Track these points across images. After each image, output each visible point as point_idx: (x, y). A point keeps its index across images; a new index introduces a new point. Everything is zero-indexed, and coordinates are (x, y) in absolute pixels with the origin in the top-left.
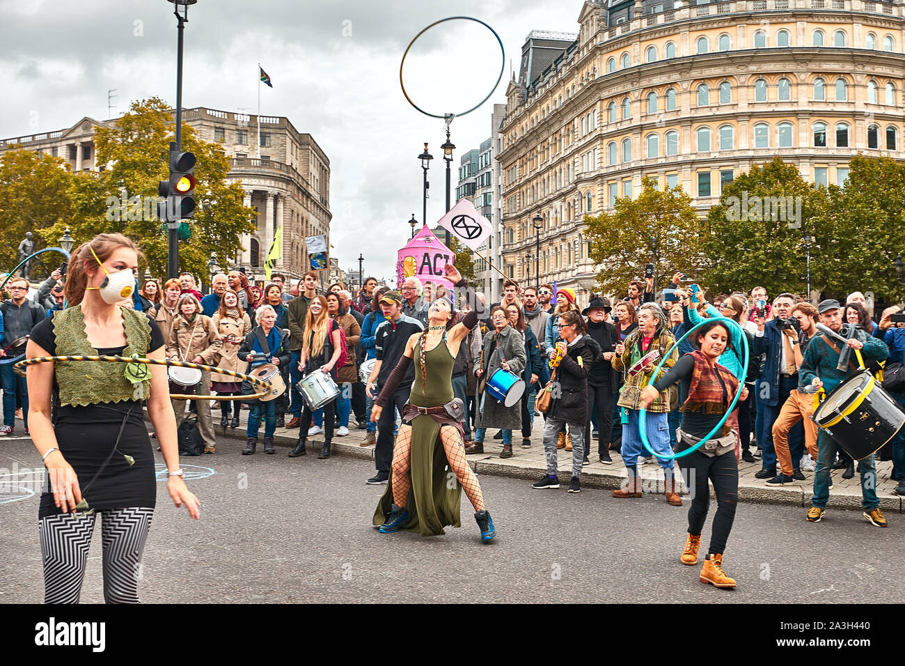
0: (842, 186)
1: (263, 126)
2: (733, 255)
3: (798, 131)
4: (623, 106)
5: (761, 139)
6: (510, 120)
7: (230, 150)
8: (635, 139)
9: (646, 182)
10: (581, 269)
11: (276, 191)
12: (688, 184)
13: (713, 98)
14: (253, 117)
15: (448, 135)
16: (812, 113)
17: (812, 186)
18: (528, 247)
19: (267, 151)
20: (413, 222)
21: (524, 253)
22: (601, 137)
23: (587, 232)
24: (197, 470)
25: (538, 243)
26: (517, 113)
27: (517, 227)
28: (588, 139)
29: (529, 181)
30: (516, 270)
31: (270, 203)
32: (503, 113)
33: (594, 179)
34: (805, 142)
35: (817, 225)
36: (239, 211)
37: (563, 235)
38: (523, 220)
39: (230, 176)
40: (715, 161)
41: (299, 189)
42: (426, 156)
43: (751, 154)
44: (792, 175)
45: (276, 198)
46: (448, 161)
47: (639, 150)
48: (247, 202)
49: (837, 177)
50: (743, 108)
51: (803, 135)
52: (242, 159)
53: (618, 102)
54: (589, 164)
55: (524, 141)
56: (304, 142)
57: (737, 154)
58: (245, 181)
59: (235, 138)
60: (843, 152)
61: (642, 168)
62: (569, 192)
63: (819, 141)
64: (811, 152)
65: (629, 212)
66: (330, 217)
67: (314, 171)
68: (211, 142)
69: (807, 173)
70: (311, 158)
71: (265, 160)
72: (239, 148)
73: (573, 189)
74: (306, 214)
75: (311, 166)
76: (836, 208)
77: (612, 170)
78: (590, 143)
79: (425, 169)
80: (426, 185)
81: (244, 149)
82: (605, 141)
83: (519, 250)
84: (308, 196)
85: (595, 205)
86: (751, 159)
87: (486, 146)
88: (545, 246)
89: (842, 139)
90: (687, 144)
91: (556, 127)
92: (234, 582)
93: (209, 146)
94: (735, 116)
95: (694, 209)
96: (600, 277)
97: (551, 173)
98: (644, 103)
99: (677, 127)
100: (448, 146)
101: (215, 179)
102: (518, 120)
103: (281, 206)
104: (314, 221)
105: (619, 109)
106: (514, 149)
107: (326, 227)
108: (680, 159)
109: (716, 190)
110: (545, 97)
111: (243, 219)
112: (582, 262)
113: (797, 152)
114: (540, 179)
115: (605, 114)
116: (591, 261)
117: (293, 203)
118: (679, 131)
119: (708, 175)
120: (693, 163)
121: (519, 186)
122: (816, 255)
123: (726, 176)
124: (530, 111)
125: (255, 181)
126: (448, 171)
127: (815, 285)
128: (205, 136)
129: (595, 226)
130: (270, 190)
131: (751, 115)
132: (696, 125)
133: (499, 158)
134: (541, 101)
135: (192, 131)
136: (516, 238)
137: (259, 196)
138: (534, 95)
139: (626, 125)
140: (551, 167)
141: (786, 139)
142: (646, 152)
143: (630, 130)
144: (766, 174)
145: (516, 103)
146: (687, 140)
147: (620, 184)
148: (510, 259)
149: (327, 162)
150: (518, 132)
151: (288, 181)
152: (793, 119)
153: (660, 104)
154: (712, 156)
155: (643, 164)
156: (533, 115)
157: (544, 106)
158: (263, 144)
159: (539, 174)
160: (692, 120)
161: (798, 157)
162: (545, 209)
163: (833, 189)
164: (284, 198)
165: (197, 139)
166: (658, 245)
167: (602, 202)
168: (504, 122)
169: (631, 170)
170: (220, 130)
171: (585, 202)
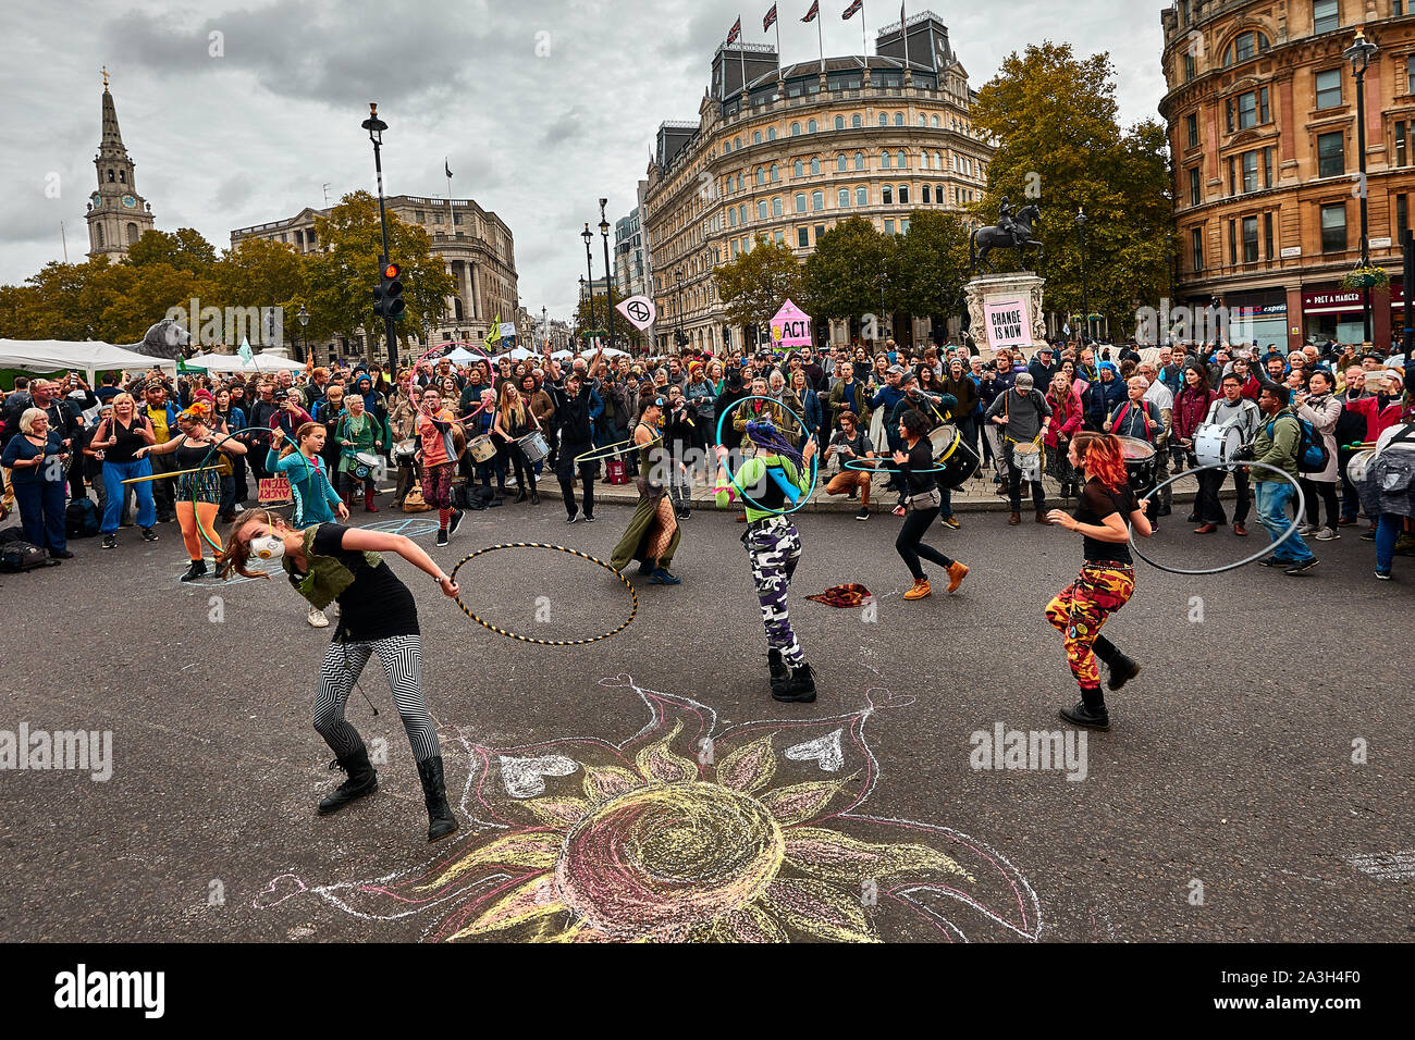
0: (905, 234)
1: (455, 208)
2: (827, 290)
3: (871, 193)
4: (738, 179)
5: (844, 200)
6: (651, 194)
7: (430, 229)
8: (749, 205)
9: (757, 239)
10: (714, 307)
11: (471, 260)
12: (791, 239)
13: (806, 170)
14: (446, 201)
15: (603, 216)
16: (881, 179)
17: (883, 235)
18: (673, 292)
19: (461, 228)
20: (582, 281)
21: (671, 297)
22: (723, 205)
23: (717, 279)
25: (681, 290)
26: (657, 187)
27: (664, 277)
28: (714, 206)
29: (670, 240)
30: (665, 310)
31: (467, 270)
32: (646, 188)
33: (720, 238)
34: (876, 200)
35: (888, 264)
36: (443, 279)
37: (699, 282)
38: (668, 271)
39: (431, 250)
40: (810, 219)
41: (489, 257)
42: (587, 234)
43: (837, 212)
44: (868, 227)
45: (472, 265)
46: (605, 236)
47: (752, 214)
48: (449, 271)
49: (901, 227)
50: (829, 177)
51: (875, 196)
52: (441, 236)
53: (734, 176)
54: (715, 226)
55: (664, 209)
56: (490, 219)
57: (826, 213)
58: (445, 253)
59: (433, 220)
60: (905, 207)
61: (756, 228)
62: (701, 249)
63: (887, 198)
64: (881, 208)
65: (746, 262)
66: (517, 277)
67: (501, 242)
68: (413, 223)
69: (879, 225)
70: (497, 231)
71: (459, 235)
72: (437, 226)
73: (705, 246)
74: (497, 276)
75: (498, 238)
76: (901, 250)
77: (733, 230)
78: (715, 209)
79: (588, 244)
80: (590, 256)
81: (442, 228)
82: (726, 208)
83: (666, 295)
84: (498, 262)
85: (722, 258)
86: (838, 216)
87: (634, 214)
88: (686, 290)
89: (904, 197)
90: (788, 208)
91: (688, 198)
93: (412, 228)
94: (824, 184)
95: (796, 257)
96: (730, 312)
97: (687, 233)
98: (754, 177)
99: (781, 194)
100: (604, 224)
101: (420, 254)
102: (658, 193)
103: (476, 271)
104: (504, 281)
105: (735, 182)
106: (657, 216)
107: (514, 285)
108: (784, 219)
109: (812, 242)
110: (677, 175)
111: (447, 285)
112: (715, 301)
113: (871, 209)
114: (678, 239)
115: (725, 186)
116: (720, 301)
117: (486, 269)
118: (782, 198)
119: (806, 229)
120: (794, 221)
121: (663, 245)
122: (888, 287)
123: (820, 230)
124: (667, 185)
125: (453, 253)
126: (606, 244)
127: (888, 309)
128: (408, 219)
129: (721, 274)
130: (466, 259)
131: (836, 182)
132: (794, 192)
133: (645, 224)
134: (675, 178)
135: (396, 216)
136: (664, 286)
137: (458, 265)
138: (669, 173)
139: (741, 195)
140: (686, 229)
141: (862, 199)
142: (758, 215)
143: (744, 198)
144: (848, 229)
145: (655, 180)
146: (788, 203)
147: (739, 240)
148: (660, 303)
149: (510, 234)
150: (659, 203)
151: (480, 252)
152: (867, 184)
153: (767, 177)
154: (808, 215)
155: (756, 224)
156: (670, 189)
157: (678, 182)
158: (456, 223)
159: (678, 235)
160: (792, 188)
161: (872, 213)
162: (684, 262)
163: (898, 236)
164: (478, 265)
165: (401, 222)
166: (771, 287)
167: (727, 256)
168: (647, 193)
169: (747, 229)
170: (420, 214)
171: (714, 256)
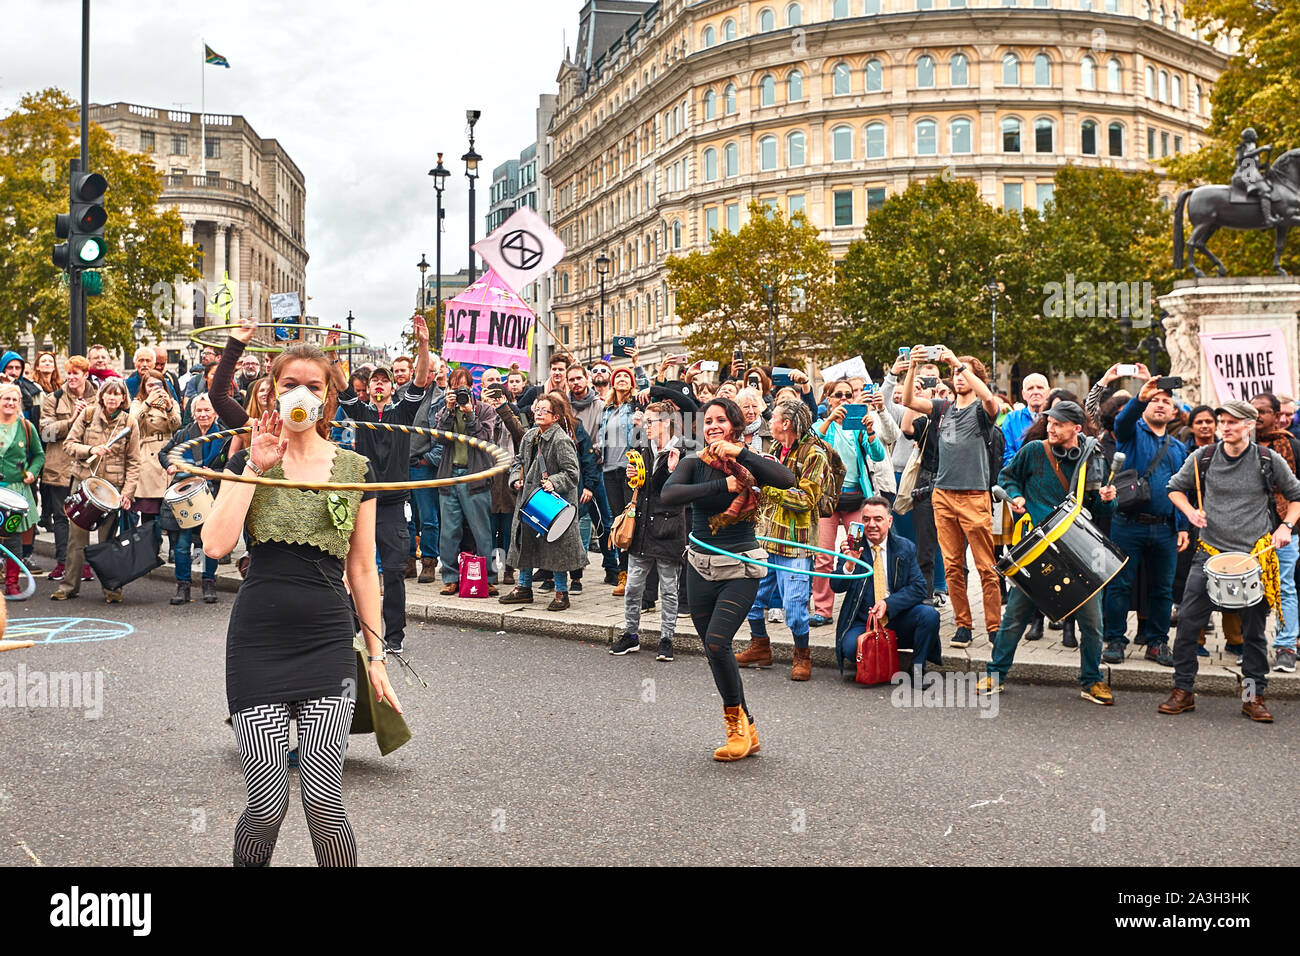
0: (1041, 209)
1: (210, 128)
2: (882, 310)
3: (980, 130)
4: (726, 95)
5: (926, 142)
6: (562, 118)
7: (163, 163)
8: (742, 143)
9: (753, 208)
10: (665, 332)
11: (228, 222)
12: (819, 211)
13: (856, 83)
14: (195, 116)
15: (472, 142)
16: (1000, 105)
17: (1000, 211)
18: (589, 300)
19: (215, 165)
20: (423, 265)
21: (584, 309)
22: (693, 141)
23: (672, 278)
24: (109, 626)
25: (604, 296)
26: (573, 107)
27: (573, 271)
28: (676, 143)
29: (590, 204)
30: (572, 333)
31: (220, 239)
32: (553, 107)
33: (684, 202)
34: (990, 147)
35: (1006, 266)
36: (175, 250)
37: (639, 283)
38: (583, 260)
39: (162, 201)
40: (859, 174)
41: (261, 218)
42: (440, 172)
43: (911, 164)
44: (968, 193)
45: (229, 232)
46: (472, 178)
47: (747, 160)
48: (188, 238)
49: (1036, 197)
50: (900, 97)
51: (987, 136)
52: (181, 177)
53: (718, 91)
54: (677, 180)
55: (584, 147)
56: (268, 150)
57: (891, 165)
58: (184, 207)
59: (170, 146)
60: (1045, 159)
61: (753, 186)
62: (647, 221)
63: (1011, 143)
64: (999, 161)
65: (729, 251)
66: (306, 258)
67: (283, 192)
68: (135, 151)
69: (991, 192)
70: (279, 174)
71: (213, 177)
72: (175, 160)
73: (655, 217)
74: (271, 254)
75: (279, 186)
76: (1033, 241)
77: (710, 188)
78: (678, 149)
79: (439, 191)
80: (441, 214)
81: (183, 162)
82: (700, 147)
83: (576, 305)
84: (275, 228)
85: (686, 240)
86: (912, 171)
87: (528, 155)
88: (614, 298)
89: (1044, 141)
90: (817, 151)
91: (630, 127)
92: (152, 788)
93: (132, 158)
94: (888, 109)
95: (828, 246)
96: (695, 341)
97: (622, 193)
98: (755, 91)
99: (804, 126)
100: (472, 157)
101: (142, 205)
102: (574, 117)
103: (235, 242)
104: (283, 264)
105: (720, 99)
106: (569, 159)
107: (300, 273)
108: (808, 172)
109: (860, 215)
110: (613, 84)
111: (182, 262)
112: (667, 320)
113: (978, 161)
114: (606, 202)
115: (699, 107)
116: (678, 319)
117: (253, 240)
118: (806, 132)
119: (849, 194)
120: (827, 177)
121: (577, 213)
122: (1006, 311)
123: (876, 197)
124: (591, 104)
125: (198, 208)
126: (472, 193)
127: (1004, 354)
128: (126, 143)
129: (681, 271)
130: (220, 221)
131: (911, 108)
132: (831, 123)
133: (547, 172)
134: (607, 90)
135: (107, 136)
136: (572, 288)
137: (205, 229)
138: (597, 81)
139: (729, 124)
140: (622, 185)
141: (962, 141)
142: (759, 163)
143: (736, 130)
144: (930, 194)
145: (571, 91)
146: (817, 144)
147: (721, 208)
148: (564, 318)
149: (301, 178)
150: (575, 135)
151: (246, 207)
152: (972, 113)
153: (779, 93)
154: (855, 167)
155: (754, 179)
156: (596, 110)
157: (612, 97)
158: (209, 154)
159: (605, 195)
160: (825, 116)
161: (979, 169)
162: (614, 246)
163: (1030, 214)
164: (240, 232)
165: (115, 147)
166: (777, 298)
167: (695, 237)
168: (554, 118)
169: (737, 188)
170: (148, 135)
171: (671, 235)
